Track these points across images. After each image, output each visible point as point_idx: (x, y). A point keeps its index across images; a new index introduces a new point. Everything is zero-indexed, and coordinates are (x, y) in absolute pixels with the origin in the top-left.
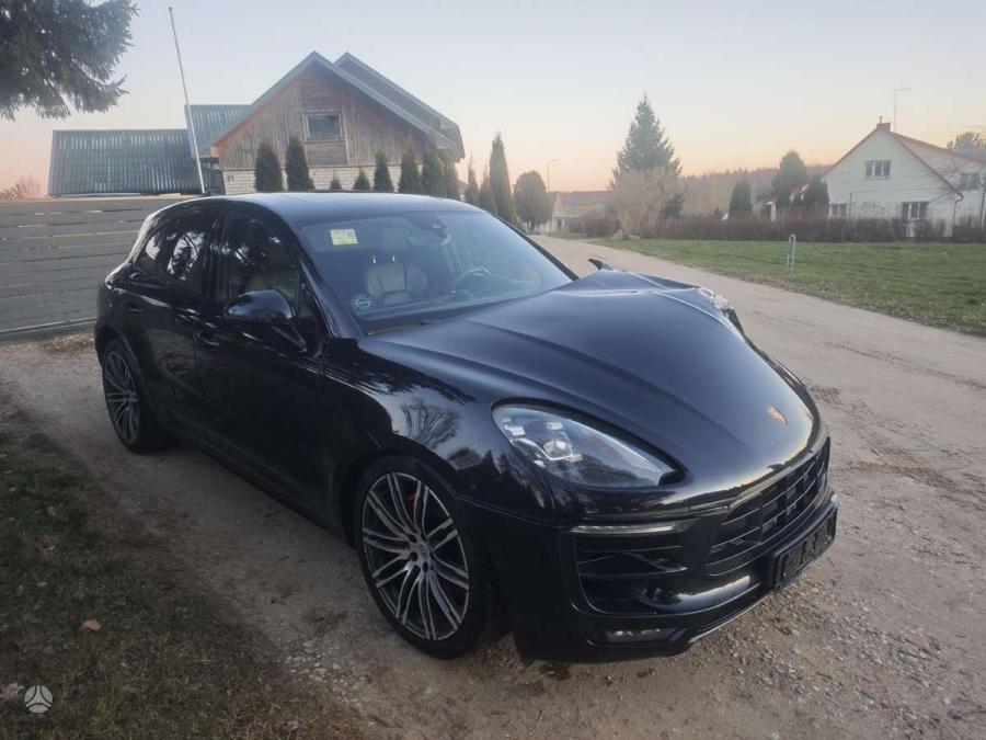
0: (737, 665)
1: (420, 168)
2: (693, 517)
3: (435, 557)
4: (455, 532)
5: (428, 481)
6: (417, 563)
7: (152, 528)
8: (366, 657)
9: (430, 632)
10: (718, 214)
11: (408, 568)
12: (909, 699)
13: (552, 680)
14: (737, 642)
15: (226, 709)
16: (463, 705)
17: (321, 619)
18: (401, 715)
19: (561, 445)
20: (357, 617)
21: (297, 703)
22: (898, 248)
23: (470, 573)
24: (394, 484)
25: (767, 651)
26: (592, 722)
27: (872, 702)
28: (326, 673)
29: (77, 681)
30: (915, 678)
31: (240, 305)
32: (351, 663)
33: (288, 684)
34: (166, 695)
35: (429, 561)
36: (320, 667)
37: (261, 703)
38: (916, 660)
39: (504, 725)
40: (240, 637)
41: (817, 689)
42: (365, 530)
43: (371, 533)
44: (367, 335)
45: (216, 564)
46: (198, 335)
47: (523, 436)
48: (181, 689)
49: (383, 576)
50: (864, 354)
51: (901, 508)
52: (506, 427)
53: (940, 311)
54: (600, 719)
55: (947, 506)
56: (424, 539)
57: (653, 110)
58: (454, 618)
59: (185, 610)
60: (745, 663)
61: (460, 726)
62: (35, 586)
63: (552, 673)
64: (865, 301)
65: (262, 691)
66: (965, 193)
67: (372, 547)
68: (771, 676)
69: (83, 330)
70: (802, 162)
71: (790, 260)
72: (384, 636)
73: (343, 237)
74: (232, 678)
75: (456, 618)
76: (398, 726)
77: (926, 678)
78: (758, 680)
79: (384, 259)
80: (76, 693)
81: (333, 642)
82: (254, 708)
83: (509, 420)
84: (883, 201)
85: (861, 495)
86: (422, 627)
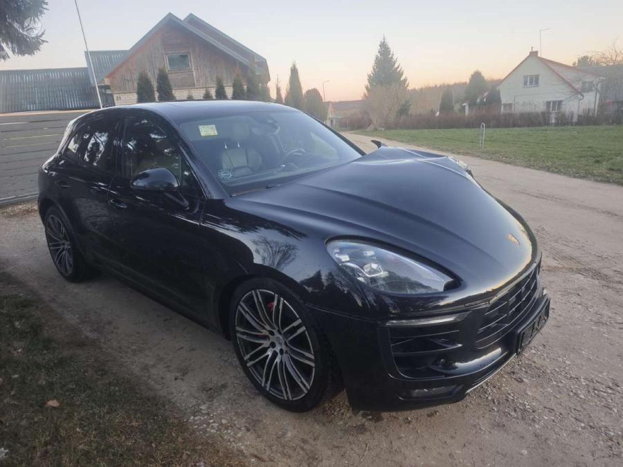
0: (492, 404)
1: (245, 87)
2: (467, 311)
3: (289, 345)
4: (303, 328)
5: (282, 294)
6: (276, 349)
7: (87, 333)
8: (244, 414)
9: (287, 395)
10: (433, 112)
11: (269, 353)
12: (605, 421)
13: (371, 422)
14: (489, 389)
15: (153, 457)
16: (313, 443)
17: (211, 389)
18: (272, 452)
19: (374, 266)
20: (234, 386)
21: (201, 449)
22: (546, 130)
23: (315, 355)
24: (258, 298)
25: (509, 394)
26: (402, 450)
27: (583, 425)
28: (218, 427)
29: (46, 444)
30: (607, 406)
31: (141, 179)
32: (234, 418)
33: (193, 436)
34: (111, 450)
35: (284, 348)
36: (214, 422)
37: (177, 452)
38: (605, 394)
39: (343, 456)
40: (156, 405)
41: (546, 418)
42: (238, 328)
43: (243, 330)
44: (231, 196)
45: (134, 355)
46: (111, 201)
47: (348, 262)
48: (120, 445)
49: (251, 359)
50: (537, 197)
51: (579, 295)
52: (337, 256)
53: (580, 168)
54: (407, 446)
55: (606, 292)
56: (280, 333)
57: (389, 47)
58: (305, 386)
59: (117, 388)
60: (497, 404)
61: (313, 458)
62: (11, 378)
63: (371, 417)
64: (532, 163)
65: (176, 443)
66: (585, 94)
67: (244, 340)
68: (515, 411)
69: (28, 201)
70: (483, 77)
71: (482, 140)
72: (253, 398)
73: (208, 131)
74: (155, 435)
75: (305, 385)
76: (272, 461)
77: (614, 407)
78: (507, 414)
79: (232, 145)
80: (46, 452)
81: (220, 404)
82: (173, 455)
83: (338, 251)
84: (534, 101)
85: (552, 288)
86: (281, 391)
